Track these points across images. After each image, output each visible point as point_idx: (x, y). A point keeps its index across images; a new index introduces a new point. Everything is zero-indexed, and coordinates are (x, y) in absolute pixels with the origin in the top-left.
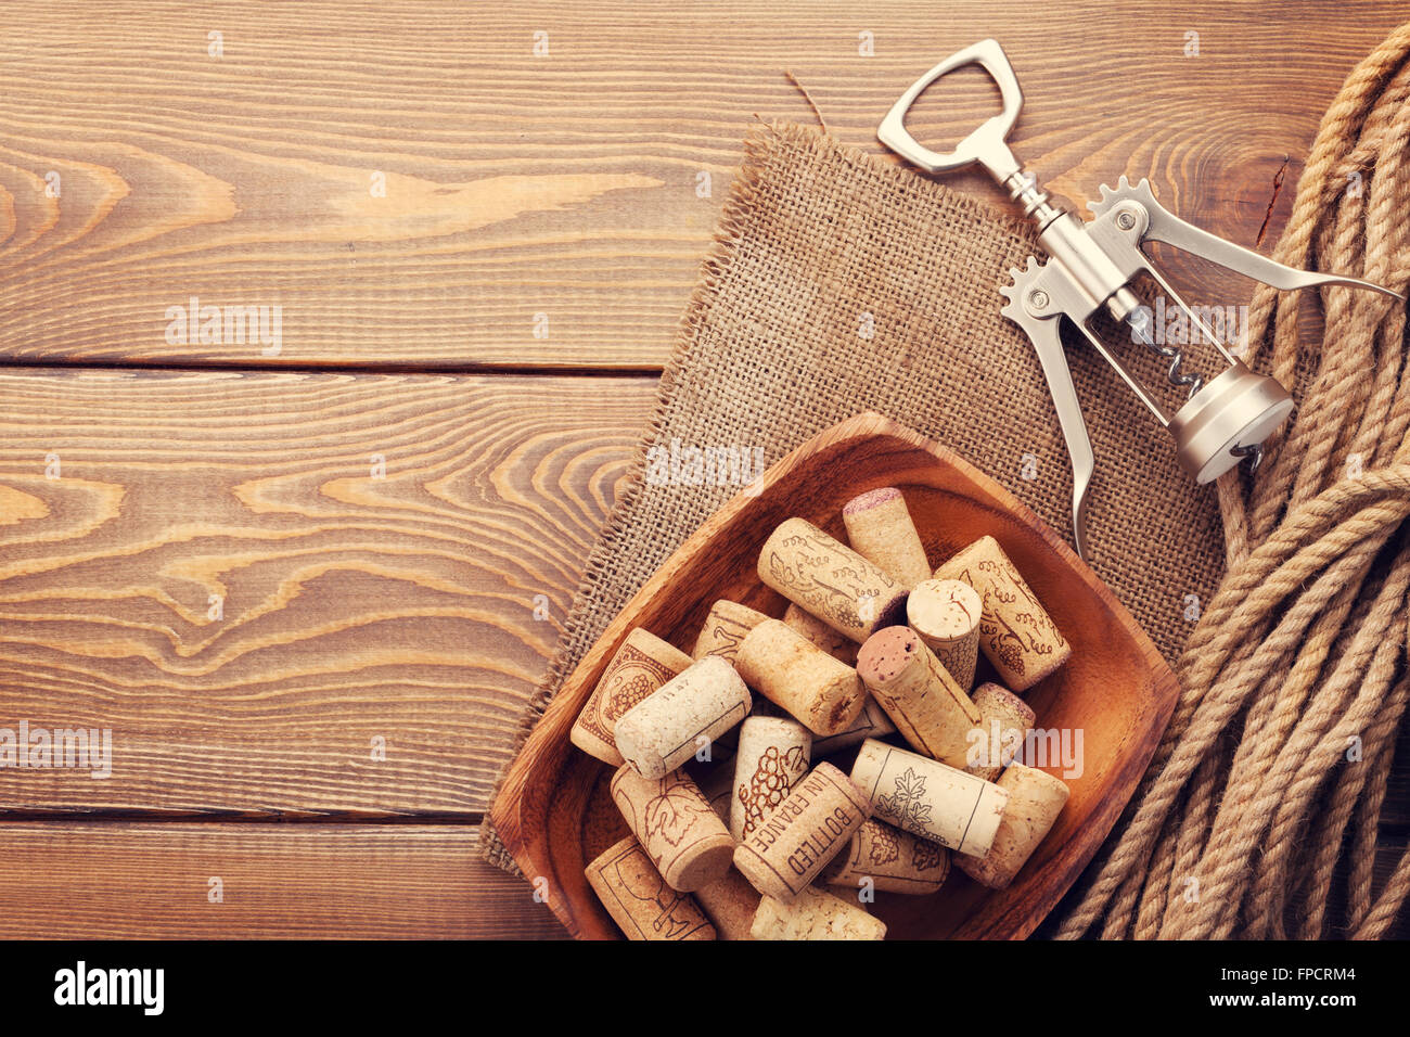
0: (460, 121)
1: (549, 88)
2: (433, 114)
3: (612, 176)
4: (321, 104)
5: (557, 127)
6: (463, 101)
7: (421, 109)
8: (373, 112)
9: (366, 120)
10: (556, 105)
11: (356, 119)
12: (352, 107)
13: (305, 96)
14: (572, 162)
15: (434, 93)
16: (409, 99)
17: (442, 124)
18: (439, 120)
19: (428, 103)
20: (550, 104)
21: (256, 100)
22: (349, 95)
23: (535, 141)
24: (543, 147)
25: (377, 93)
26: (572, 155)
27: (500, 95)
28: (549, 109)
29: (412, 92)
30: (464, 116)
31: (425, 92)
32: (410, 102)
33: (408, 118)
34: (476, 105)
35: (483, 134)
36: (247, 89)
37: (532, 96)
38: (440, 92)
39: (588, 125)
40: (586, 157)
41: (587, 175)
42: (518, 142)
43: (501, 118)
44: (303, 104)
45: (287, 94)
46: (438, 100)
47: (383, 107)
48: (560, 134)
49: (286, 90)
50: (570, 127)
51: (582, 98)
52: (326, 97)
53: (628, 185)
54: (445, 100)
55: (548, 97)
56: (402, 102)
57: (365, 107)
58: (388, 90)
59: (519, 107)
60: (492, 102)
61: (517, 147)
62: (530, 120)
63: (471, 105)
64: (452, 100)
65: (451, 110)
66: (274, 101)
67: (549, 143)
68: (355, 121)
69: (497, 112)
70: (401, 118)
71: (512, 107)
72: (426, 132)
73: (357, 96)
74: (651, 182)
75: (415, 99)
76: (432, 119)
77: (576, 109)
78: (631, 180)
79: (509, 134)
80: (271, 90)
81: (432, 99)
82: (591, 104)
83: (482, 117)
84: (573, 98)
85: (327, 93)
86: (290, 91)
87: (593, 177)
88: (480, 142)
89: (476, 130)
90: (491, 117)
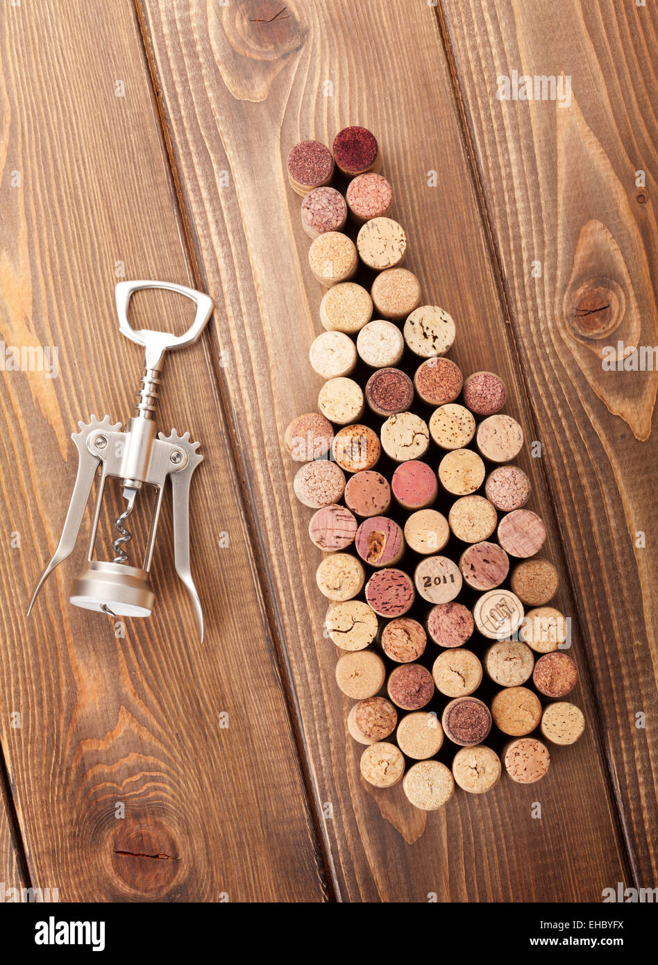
0: (75, 322)
1: (110, 373)
2: (76, 304)
3: (62, 427)
4: (65, 231)
5: (86, 384)
6: (89, 320)
7: (77, 296)
8: (68, 266)
9: (62, 262)
10: (100, 381)
11: (61, 255)
12: (68, 251)
13: (68, 221)
14: (66, 400)
15: (90, 302)
16: (82, 286)
17: (71, 311)
18: (73, 309)
19: (82, 299)
20: (99, 377)
21: (58, 189)
22: (75, 248)
23: (73, 373)
24: (71, 380)
25: (80, 265)
26: (70, 399)
27: (98, 343)
28: (96, 377)
29: (87, 287)
30: (79, 324)
31: (89, 295)
32: (80, 287)
33: (69, 288)
34: (88, 330)
35: (70, 338)
36: (64, 182)
37: (102, 364)
38: (91, 305)
39: (92, 404)
40: (71, 408)
41: (59, 411)
42: (70, 362)
43: (83, 348)
44: (63, 220)
45: (66, 208)
46: (86, 304)
47: (72, 271)
48: (82, 387)
49: (68, 206)
50: (88, 393)
51: (109, 397)
52: (71, 234)
53: (59, 439)
54: (86, 309)
55: (104, 375)
56: (78, 282)
57: (70, 259)
58: (84, 272)
59: (93, 358)
60: (92, 340)
61: (67, 362)
62: (86, 367)
63: (87, 326)
64: (87, 313)
65: (81, 315)
66: (60, 201)
67: (75, 382)
68: (59, 255)
69: (87, 344)
70: (68, 284)
71: (92, 352)
72: (63, 302)
73: (76, 252)
74: (65, 453)
75: (83, 290)
76: (72, 305)
77: (101, 394)
78: (63, 440)
79: (74, 355)
80: (67, 197)
81: (85, 301)
82: (105, 403)
83: (81, 336)
84: (107, 391)
85: (73, 234)
86: (69, 209)
87: (59, 415)
88: (64, 338)
89: (72, 335)
90: (82, 341)
